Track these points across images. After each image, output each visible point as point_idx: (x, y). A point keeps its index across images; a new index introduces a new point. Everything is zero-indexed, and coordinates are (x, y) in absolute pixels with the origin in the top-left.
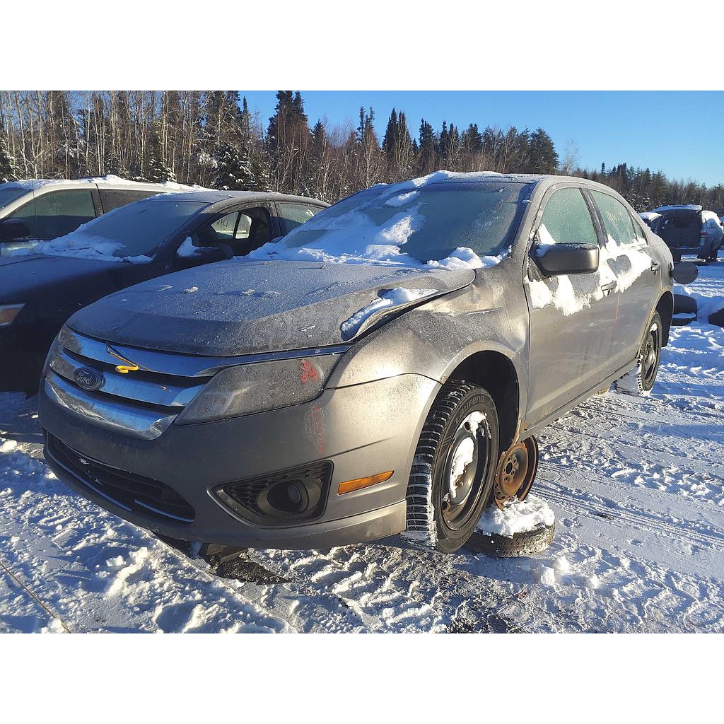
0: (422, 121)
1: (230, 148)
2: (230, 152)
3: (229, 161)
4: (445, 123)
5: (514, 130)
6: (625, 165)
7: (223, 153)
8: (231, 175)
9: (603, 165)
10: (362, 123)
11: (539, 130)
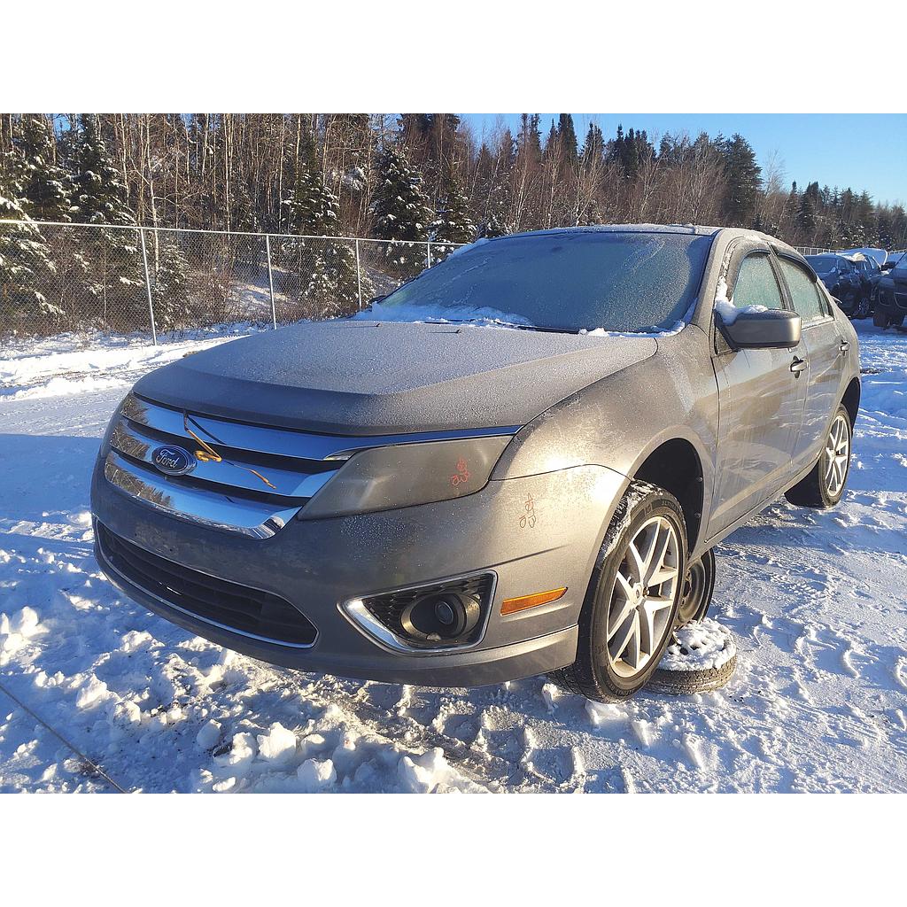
0: (591, 126)
1: (395, 158)
2: (397, 164)
3: (394, 178)
4: (620, 128)
5: (704, 136)
6: (816, 184)
7: (386, 165)
8: (399, 198)
9: (794, 184)
10: (525, 127)
11: (737, 137)
